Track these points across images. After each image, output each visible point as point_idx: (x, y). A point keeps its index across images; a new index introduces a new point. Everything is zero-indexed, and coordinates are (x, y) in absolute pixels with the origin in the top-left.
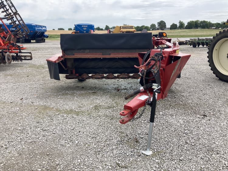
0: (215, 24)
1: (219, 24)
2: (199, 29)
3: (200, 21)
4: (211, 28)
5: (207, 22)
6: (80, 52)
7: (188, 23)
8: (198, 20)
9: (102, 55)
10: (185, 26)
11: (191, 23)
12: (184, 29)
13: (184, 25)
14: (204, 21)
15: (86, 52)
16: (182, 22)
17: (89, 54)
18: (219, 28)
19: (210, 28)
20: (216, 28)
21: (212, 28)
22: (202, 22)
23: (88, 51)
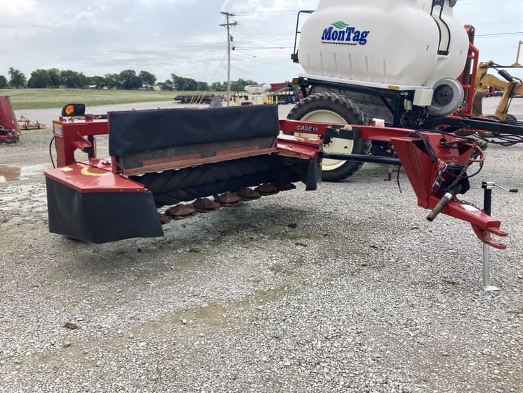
0: (93, 78)
1: (100, 79)
2: (62, 89)
3: (60, 70)
4: (88, 88)
5: (77, 73)
6: (156, 156)
7: (34, 74)
8: (54, 69)
9: (202, 157)
10: (28, 80)
11: (40, 74)
12: (25, 87)
13: (24, 77)
14: (70, 72)
15: (169, 155)
16: (17, 72)
17: (175, 158)
18: (103, 86)
19: (86, 86)
20: (97, 88)
21: (90, 86)
22: (64, 74)
23: (173, 151)
